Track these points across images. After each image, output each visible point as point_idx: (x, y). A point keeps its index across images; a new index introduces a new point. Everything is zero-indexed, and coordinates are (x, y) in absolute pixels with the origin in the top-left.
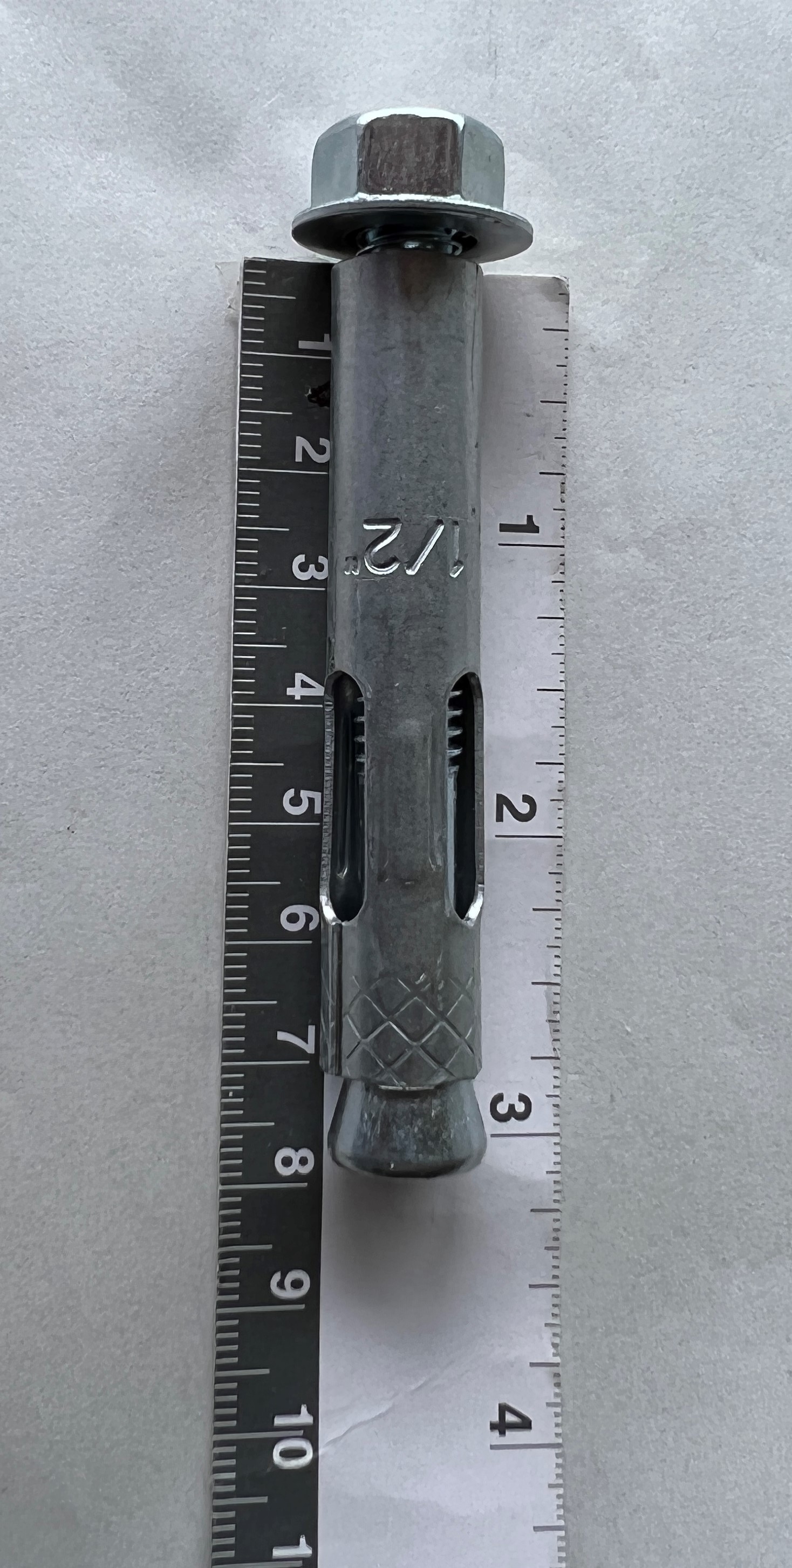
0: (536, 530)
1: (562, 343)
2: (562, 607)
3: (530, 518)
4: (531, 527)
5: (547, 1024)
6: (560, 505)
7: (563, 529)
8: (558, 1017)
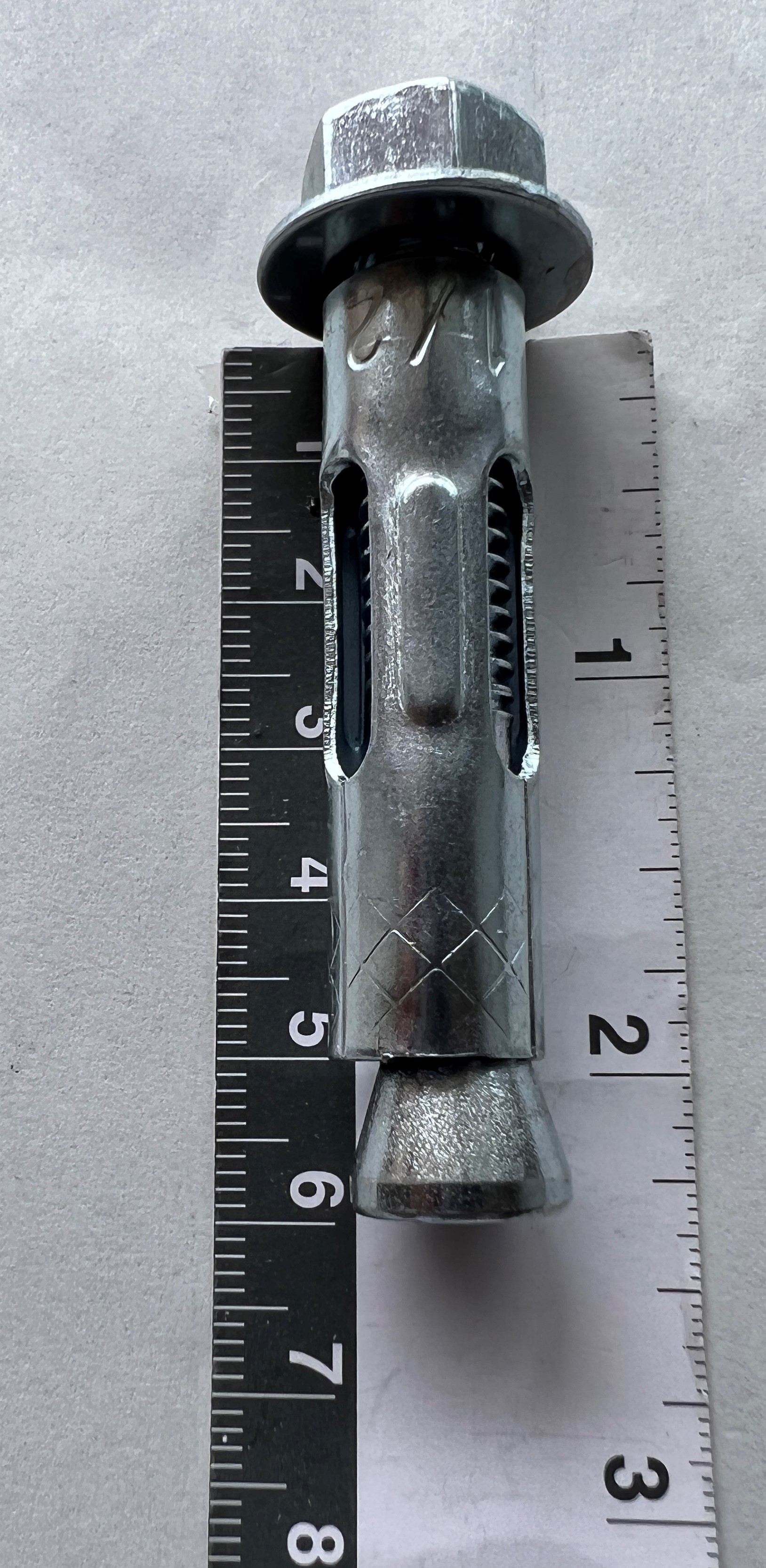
0: (627, 657)
1: (649, 414)
2: (671, 757)
3: (617, 642)
4: (619, 653)
5: (685, 1353)
6: (657, 622)
7: (665, 653)
8: (701, 1341)
